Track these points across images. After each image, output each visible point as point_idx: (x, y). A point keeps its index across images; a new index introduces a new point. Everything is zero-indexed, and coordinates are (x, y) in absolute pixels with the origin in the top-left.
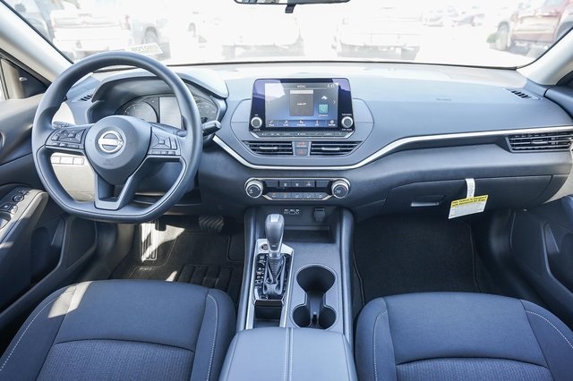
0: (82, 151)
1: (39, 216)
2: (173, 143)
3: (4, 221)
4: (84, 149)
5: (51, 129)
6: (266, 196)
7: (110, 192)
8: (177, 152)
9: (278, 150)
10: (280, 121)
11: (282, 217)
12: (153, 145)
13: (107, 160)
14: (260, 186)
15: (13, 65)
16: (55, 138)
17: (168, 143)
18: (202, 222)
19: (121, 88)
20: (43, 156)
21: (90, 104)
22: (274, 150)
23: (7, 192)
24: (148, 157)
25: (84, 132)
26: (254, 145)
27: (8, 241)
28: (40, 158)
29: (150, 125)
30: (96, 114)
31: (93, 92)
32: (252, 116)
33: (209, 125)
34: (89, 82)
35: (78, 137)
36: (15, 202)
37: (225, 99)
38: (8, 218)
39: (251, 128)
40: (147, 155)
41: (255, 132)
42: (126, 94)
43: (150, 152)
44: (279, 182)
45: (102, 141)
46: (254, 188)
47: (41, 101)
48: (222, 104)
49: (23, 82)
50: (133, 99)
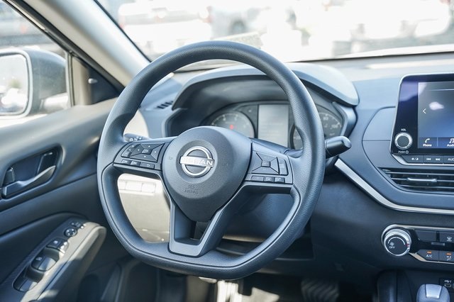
0: (158, 173)
1: (93, 258)
2: (282, 166)
3: (52, 262)
4: (161, 170)
5: (122, 142)
6: (415, 255)
7: (190, 232)
8: (288, 179)
9: (437, 184)
10: (441, 139)
11: (446, 291)
12: (253, 167)
13: (190, 186)
14: (407, 238)
15: (84, 63)
16: (126, 154)
17: (274, 166)
18: (307, 288)
19: (212, 92)
20: (109, 177)
21: (169, 112)
22: (430, 184)
23: (60, 222)
24: (247, 184)
25: (163, 147)
26: (399, 175)
27: (53, 289)
28: (106, 179)
29: (250, 141)
30: (176, 126)
31: (174, 97)
32: (397, 131)
33: (333, 142)
34: (170, 85)
35: (155, 154)
36: (65, 237)
37: (353, 107)
38: (56, 258)
39: (395, 150)
40: (244, 181)
41: (401, 156)
42: (216, 99)
43: (249, 178)
44: (438, 234)
45: (185, 160)
46: (398, 241)
47: (112, 108)
48: (349, 114)
49: (93, 85)
50: (225, 106)
